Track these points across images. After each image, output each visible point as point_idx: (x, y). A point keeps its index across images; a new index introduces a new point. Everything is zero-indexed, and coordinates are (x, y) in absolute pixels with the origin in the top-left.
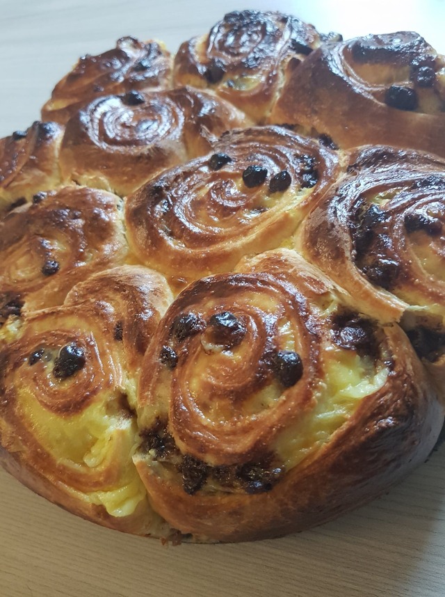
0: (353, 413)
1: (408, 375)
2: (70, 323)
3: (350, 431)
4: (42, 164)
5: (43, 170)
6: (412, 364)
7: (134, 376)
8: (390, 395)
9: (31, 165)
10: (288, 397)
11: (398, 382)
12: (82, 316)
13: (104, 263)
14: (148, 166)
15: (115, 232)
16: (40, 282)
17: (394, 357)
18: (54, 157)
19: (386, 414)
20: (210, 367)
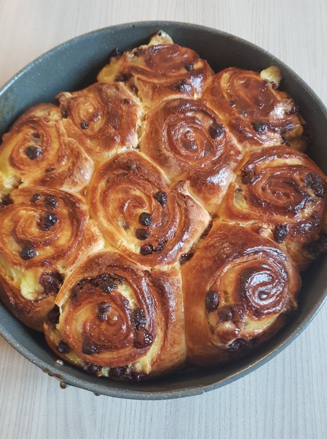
0: (16, 285)
1: (34, 309)
2: (56, 145)
3: (8, 284)
4: (156, 93)
5: (152, 95)
6: (39, 310)
7: (30, 184)
8: (24, 301)
9: (154, 87)
10: (15, 255)
11: (30, 304)
12: (58, 150)
13: (89, 151)
14: (156, 156)
15: (108, 151)
16: (77, 122)
17: (40, 302)
18: (163, 98)
19: (16, 299)
20: (29, 218)
